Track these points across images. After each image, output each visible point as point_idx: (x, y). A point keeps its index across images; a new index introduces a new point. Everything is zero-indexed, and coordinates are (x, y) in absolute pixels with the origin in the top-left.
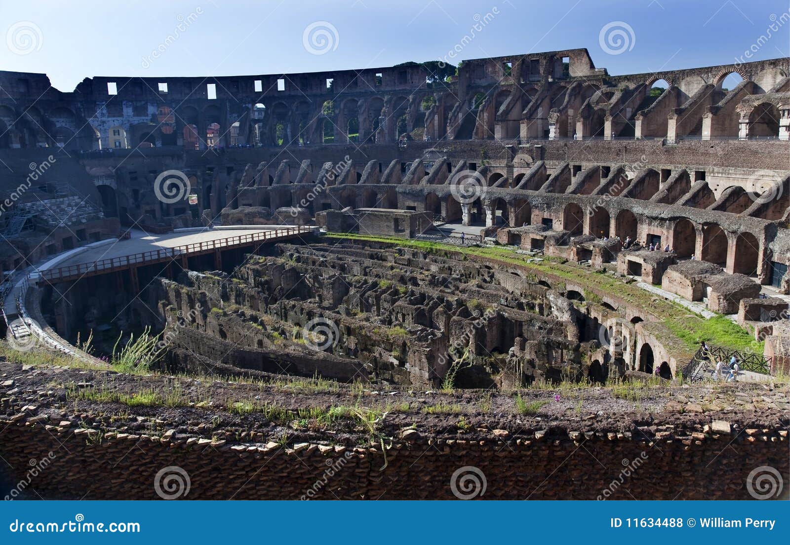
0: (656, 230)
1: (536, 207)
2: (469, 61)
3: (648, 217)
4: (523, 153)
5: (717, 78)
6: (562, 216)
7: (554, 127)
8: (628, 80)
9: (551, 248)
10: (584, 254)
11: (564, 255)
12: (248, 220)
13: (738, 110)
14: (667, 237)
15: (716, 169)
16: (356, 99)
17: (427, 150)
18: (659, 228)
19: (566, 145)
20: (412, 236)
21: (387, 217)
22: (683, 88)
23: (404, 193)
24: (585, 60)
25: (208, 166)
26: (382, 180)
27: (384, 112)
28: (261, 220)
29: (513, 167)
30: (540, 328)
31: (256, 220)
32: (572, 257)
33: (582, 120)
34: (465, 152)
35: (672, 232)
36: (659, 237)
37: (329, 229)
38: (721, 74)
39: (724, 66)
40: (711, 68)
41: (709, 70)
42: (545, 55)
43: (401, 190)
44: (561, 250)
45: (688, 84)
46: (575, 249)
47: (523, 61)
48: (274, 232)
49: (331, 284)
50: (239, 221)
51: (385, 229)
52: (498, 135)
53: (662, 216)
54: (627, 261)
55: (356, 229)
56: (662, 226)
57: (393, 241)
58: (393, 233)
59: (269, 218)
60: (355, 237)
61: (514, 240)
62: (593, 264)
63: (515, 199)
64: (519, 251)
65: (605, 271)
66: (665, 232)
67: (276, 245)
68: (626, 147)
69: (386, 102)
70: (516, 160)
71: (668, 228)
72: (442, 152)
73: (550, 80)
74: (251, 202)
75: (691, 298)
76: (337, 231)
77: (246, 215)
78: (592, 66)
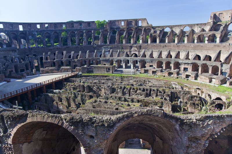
0: (186, 66)
1: (148, 62)
2: (111, 21)
3: (184, 63)
4: (134, 47)
5: (183, 28)
6: (156, 64)
7: (141, 40)
8: (159, 27)
9: (159, 73)
10: (170, 74)
11: (164, 75)
12: (52, 72)
13: (194, 36)
14: (190, 68)
15: (192, 51)
16: (74, 31)
17: (103, 47)
18: (187, 66)
19: (148, 45)
20: (113, 73)
21: (104, 68)
22: (174, 30)
23: (103, 60)
24: (146, 21)
25: (26, 54)
26: (94, 56)
27: (85, 36)
28: (56, 71)
29: (131, 51)
30: (183, 93)
31: (54, 71)
32: (166, 75)
33: (150, 38)
34: (116, 47)
35: (191, 67)
36: (187, 68)
37: (82, 73)
38: (184, 27)
39: (185, 25)
40: (181, 25)
41: (181, 26)
42: (134, 20)
43: (102, 59)
44: (162, 74)
45: (175, 29)
46: (167, 73)
47: (128, 21)
48: (68, 75)
49: (110, 89)
50: (47, 72)
51: (103, 71)
52: (124, 42)
53: (189, 63)
54: (185, 75)
55: (92, 72)
56: (188, 65)
57: (106, 75)
58: (106, 72)
59: (58, 70)
60: (93, 74)
61: (146, 71)
62: (174, 77)
63: (141, 60)
64: (149, 75)
65: (178, 78)
66: (189, 67)
67: (70, 79)
68: (165, 45)
69: (85, 33)
70: (132, 49)
71: (190, 66)
72: (108, 47)
73: (136, 27)
74: (48, 66)
75: (209, 82)
76: (85, 73)
77: (50, 70)
78: (148, 23)
